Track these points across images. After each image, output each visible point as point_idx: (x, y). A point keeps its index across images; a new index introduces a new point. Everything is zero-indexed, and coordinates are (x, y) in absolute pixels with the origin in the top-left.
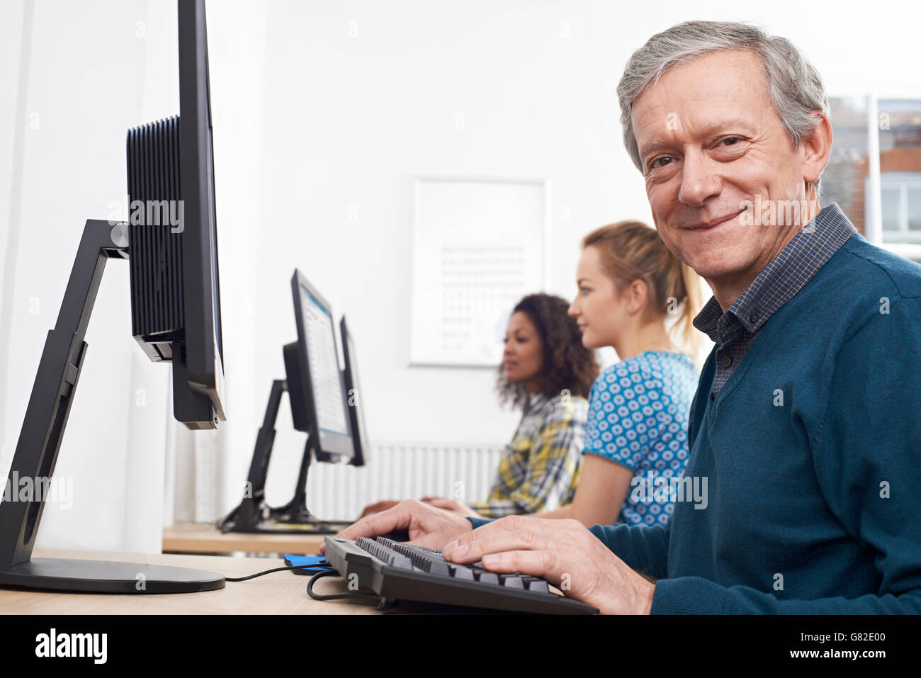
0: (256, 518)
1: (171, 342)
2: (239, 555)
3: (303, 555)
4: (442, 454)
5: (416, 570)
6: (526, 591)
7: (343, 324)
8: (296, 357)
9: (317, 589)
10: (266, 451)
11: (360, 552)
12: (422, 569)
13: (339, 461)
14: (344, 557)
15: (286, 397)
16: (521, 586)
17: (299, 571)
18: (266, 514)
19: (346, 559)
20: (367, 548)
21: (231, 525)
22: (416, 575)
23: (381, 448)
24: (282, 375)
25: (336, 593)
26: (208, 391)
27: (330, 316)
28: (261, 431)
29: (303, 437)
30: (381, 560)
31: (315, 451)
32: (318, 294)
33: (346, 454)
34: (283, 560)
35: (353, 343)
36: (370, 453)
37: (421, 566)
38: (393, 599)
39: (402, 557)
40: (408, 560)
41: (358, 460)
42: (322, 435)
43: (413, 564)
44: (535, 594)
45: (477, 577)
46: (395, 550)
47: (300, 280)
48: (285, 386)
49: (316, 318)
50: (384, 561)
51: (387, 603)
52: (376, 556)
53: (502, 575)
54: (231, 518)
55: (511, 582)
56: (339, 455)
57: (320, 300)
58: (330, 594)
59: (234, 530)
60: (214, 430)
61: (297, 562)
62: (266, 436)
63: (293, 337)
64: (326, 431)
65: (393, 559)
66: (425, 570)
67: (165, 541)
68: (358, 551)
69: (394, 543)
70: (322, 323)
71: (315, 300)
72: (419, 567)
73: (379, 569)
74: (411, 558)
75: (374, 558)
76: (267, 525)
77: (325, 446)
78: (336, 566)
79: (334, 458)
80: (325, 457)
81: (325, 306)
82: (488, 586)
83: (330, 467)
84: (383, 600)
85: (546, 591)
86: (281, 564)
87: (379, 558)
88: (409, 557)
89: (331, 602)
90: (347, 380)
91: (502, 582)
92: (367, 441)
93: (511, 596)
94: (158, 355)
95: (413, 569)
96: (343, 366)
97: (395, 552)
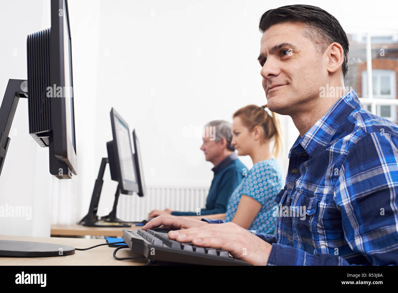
0: (94, 220)
1: (48, 137)
2: (88, 237)
3: (115, 237)
4: (178, 191)
5: (165, 246)
6: (218, 256)
7: (134, 133)
8: (112, 147)
9: (118, 255)
10: (99, 190)
11: (139, 237)
12: (168, 245)
13: (132, 194)
14: (131, 239)
15: (108, 166)
16: (215, 254)
17: (111, 245)
18: (99, 218)
19: (132, 241)
20: (142, 235)
21: (83, 223)
22: (165, 248)
23: (151, 189)
24: (106, 156)
25: (127, 257)
26: (64, 160)
27: (128, 129)
28: (97, 181)
29: (116, 183)
30: (148, 241)
31: (121, 190)
32: (123, 120)
33: (135, 191)
34: (105, 240)
35: (138, 142)
36: (145, 190)
37: (167, 244)
38: (154, 260)
39: (158, 240)
40: (161, 241)
41: (141, 194)
42: (124, 183)
43: (163, 243)
44: (223, 258)
45: (194, 250)
46: (155, 236)
47: (114, 113)
48: (107, 160)
49: (121, 130)
50: (149, 242)
51: (151, 262)
52: (146, 239)
53: (206, 248)
54: (83, 220)
55: (211, 252)
56: (132, 192)
57: (124, 122)
58: (124, 257)
59: (85, 225)
60: (71, 179)
61: (111, 241)
62: (99, 183)
63: (111, 139)
64: (126, 180)
65: (154, 241)
66: (169, 246)
67: (52, 231)
68: (137, 236)
69: (155, 232)
70: (124, 132)
71: (121, 122)
72: (166, 245)
73: (147, 246)
74: (163, 240)
75: (145, 240)
76: (100, 223)
77: (125, 187)
78: (127, 244)
79: (130, 193)
80: (126, 192)
81: (126, 125)
82: (199, 254)
83: (128, 196)
84: (149, 260)
85: (228, 256)
86: (104, 242)
87: (147, 240)
88: (162, 240)
89: (124, 261)
90: (135, 157)
91: (206, 252)
92: (145, 186)
93: (211, 258)
94: (43, 144)
95: (163, 246)
96: (134, 152)
97: (155, 237)
